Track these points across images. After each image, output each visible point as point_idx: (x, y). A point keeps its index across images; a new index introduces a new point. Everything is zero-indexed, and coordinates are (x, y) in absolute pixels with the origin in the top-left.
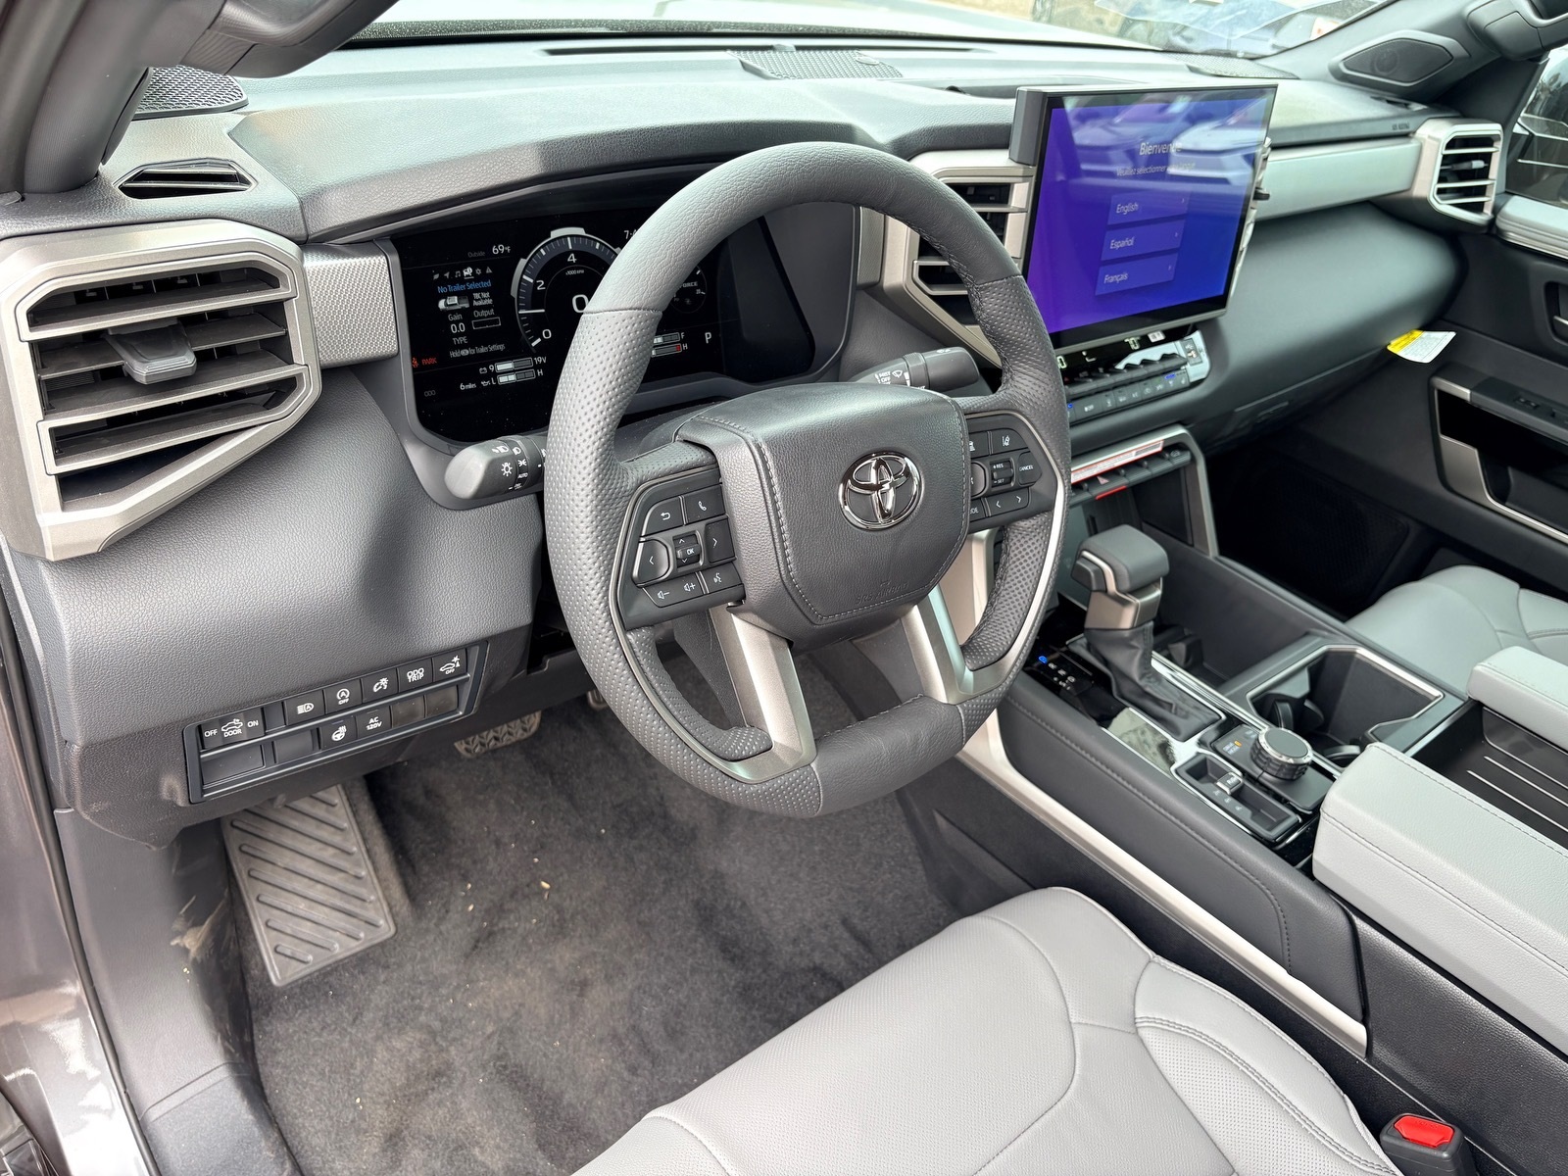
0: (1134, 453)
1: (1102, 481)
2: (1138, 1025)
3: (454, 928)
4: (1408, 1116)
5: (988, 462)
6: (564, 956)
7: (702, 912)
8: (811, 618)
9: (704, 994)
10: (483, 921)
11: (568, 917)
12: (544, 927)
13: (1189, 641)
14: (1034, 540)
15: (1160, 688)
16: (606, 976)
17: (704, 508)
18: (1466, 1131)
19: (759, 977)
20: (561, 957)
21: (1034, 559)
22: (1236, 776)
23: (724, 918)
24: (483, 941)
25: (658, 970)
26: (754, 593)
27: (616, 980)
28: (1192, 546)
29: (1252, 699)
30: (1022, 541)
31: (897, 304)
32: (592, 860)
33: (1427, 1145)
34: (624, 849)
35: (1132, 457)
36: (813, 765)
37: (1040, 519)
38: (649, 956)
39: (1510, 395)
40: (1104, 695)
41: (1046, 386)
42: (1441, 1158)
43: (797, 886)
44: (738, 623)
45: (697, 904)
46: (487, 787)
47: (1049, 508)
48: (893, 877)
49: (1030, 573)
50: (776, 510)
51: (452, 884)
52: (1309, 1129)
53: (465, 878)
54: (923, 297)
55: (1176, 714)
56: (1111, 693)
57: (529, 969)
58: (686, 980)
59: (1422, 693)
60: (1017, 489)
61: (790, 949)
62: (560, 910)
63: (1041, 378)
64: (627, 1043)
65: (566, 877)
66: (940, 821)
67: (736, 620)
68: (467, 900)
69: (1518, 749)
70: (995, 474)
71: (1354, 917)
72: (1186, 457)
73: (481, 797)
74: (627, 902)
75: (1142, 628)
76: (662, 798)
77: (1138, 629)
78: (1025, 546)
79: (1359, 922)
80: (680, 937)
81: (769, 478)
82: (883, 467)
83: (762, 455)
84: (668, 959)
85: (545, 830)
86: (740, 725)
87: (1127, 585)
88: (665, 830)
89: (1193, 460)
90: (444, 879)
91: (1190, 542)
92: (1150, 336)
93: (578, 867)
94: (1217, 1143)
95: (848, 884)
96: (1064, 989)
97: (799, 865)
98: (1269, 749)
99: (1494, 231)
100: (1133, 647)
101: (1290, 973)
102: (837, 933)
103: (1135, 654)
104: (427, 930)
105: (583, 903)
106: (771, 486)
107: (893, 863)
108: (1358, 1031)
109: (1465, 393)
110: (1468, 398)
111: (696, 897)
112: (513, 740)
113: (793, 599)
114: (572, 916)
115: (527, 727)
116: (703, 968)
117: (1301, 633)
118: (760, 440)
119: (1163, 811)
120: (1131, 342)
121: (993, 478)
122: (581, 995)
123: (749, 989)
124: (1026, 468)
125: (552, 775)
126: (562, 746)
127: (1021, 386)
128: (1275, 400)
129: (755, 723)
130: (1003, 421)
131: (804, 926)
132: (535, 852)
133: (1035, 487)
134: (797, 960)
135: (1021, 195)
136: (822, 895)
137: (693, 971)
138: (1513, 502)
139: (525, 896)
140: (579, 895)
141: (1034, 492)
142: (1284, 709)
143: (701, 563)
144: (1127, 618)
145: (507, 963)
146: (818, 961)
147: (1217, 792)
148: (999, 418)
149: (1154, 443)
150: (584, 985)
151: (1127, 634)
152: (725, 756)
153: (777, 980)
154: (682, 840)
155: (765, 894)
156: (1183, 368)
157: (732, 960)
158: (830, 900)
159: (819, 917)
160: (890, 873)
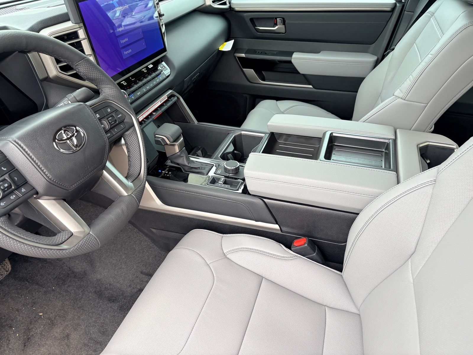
0: (159, 102)
1: (154, 113)
2: (226, 255)
3: (14, 344)
4: (295, 241)
5: (106, 118)
6: (57, 331)
7: (98, 293)
8: (66, 189)
9: (108, 316)
10: (24, 336)
11: (53, 319)
12: (46, 327)
13: (201, 149)
14: (133, 136)
15: (195, 164)
16: (74, 329)
17: (5, 169)
18: (308, 237)
19: (124, 302)
20: (56, 332)
21: (135, 142)
22: (223, 179)
23: (106, 292)
24: (27, 342)
25: (91, 318)
26: (40, 189)
27: (78, 328)
28: (190, 123)
29: (220, 157)
30: (130, 138)
31: (57, 81)
32: (54, 298)
33: (302, 245)
34: (64, 289)
35: (159, 104)
36: (91, 233)
37: (131, 130)
38: (86, 315)
39: (254, 52)
40: (181, 173)
41: (114, 89)
42: (306, 246)
43: (123, 271)
44: (41, 201)
45: (95, 292)
46: (5, 296)
47: (133, 125)
48: (149, 253)
49: (136, 147)
50: (33, 159)
51: (7, 332)
52: (275, 257)
53: (11, 327)
54: (65, 76)
55: (202, 169)
56: (182, 171)
57: (47, 342)
58: (101, 316)
59: (261, 136)
60: (119, 123)
61: (129, 289)
62: (49, 319)
63: (110, 87)
64: (90, 344)
65: (47, 308)
66: (154, 230)
67: (40, 201)
68: (15, 333)
69: (286, 140)
70: (110, 121)
71: (263, 199)
72: (176, 98)
73: (4, 300)
74: (72, 304)
75: (182, 150)
76: (70, 268)
77: (181, 151)
78: (131, 139)
79: (265, 200)
80: (94, 305)
81: (24, 150)
82: (66, 132)
83: (18, 143)
84: (93, 313)
85: (33, 298)
86: (60, 232)
87: (172, 140)
88: (75, 276)
89: (178, 98)
90: (3, 332)
91: (189, 122)
92: (148, 66)
93: (50, 303)
94: (256, 273)
95: (137, 262)
96: (203, 257)
97: (121, 264)
98: (228, 167)
99: (232, 9)
100: (182, 156)
101: (256, 221)
102: (141, 277)
103: (184, 158)
104: (5, 350)
105: (57, 312)
106: (26, 152)
107: (147, 249)
108: (277, 227)
109: (243, 55)
110: (245, 56)
111: (94, 290)
112: (4, 276)
113: (55, 185)
114: (55, 318)
115: (7, 270)
116: (105, 309)
117: (227, 134)
118: (15, 139)
119: (208, 196)
120: (144, 70)
121: (110, 123)
122: (68, 339)
123: (122, 307)
124: (119, 116)
125: (27, 281)
126: (26, 270)
127: (106, 92)
128: (195, 74)
129: (64, 229)
130: (105, 104)
131: (131, 280)
132: (33, 306)
133: (125, 121)
134: (133, 291)
135: (82, 34)
136: (132, 269)
137: (102, 311)
138: (267, 80)
139: (35, 321)
140: (54, 311)
141: (125, 122)
142: (230, 156)
143: (13, 187)
144: (177, 149)
145: (39, 344)
146: (139, 288)
147: (220, 185)
148: (103, 104)
149: (164, 98)
150: (68, 336)
151: (179, 153)
152: (56, 244)
153: (130, 299)
154: (82, 277)
155: (115, 278)
156: (162, 72)
157: (113, 302)
158: (134, 269)
159: (134, 275)
160: (148, 252)
